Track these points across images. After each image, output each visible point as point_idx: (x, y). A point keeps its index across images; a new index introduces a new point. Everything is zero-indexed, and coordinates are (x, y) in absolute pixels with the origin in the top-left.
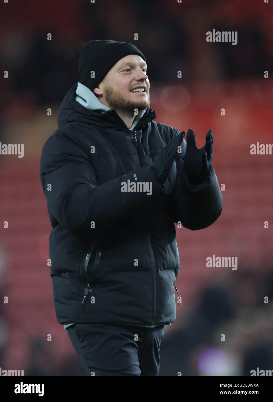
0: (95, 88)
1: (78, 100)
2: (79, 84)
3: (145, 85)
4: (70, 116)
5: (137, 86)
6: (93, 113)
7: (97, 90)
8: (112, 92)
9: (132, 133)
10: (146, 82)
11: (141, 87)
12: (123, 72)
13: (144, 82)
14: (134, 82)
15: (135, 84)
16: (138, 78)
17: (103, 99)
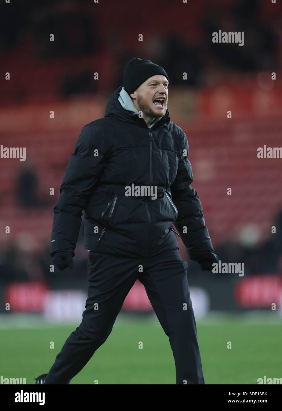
0: (131, 93)
1: (119, 99)
2: (123, 88)
3: (165, 97)
4: (111, 110)
5: (159, 97)
6: (127, 112)
7: (132, 95)
8: (142, 99)
9: (149, 130)
10: (166, 94)
11: (161, 98)
12: (151, 86)
13: (164, 94)
14: (158, 94)
15: (158, 96)
16: (160, 92)
17: (136, 102)
